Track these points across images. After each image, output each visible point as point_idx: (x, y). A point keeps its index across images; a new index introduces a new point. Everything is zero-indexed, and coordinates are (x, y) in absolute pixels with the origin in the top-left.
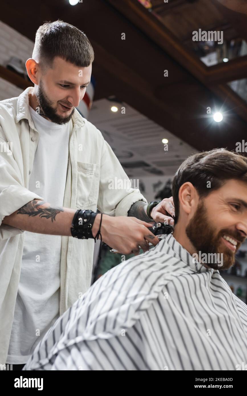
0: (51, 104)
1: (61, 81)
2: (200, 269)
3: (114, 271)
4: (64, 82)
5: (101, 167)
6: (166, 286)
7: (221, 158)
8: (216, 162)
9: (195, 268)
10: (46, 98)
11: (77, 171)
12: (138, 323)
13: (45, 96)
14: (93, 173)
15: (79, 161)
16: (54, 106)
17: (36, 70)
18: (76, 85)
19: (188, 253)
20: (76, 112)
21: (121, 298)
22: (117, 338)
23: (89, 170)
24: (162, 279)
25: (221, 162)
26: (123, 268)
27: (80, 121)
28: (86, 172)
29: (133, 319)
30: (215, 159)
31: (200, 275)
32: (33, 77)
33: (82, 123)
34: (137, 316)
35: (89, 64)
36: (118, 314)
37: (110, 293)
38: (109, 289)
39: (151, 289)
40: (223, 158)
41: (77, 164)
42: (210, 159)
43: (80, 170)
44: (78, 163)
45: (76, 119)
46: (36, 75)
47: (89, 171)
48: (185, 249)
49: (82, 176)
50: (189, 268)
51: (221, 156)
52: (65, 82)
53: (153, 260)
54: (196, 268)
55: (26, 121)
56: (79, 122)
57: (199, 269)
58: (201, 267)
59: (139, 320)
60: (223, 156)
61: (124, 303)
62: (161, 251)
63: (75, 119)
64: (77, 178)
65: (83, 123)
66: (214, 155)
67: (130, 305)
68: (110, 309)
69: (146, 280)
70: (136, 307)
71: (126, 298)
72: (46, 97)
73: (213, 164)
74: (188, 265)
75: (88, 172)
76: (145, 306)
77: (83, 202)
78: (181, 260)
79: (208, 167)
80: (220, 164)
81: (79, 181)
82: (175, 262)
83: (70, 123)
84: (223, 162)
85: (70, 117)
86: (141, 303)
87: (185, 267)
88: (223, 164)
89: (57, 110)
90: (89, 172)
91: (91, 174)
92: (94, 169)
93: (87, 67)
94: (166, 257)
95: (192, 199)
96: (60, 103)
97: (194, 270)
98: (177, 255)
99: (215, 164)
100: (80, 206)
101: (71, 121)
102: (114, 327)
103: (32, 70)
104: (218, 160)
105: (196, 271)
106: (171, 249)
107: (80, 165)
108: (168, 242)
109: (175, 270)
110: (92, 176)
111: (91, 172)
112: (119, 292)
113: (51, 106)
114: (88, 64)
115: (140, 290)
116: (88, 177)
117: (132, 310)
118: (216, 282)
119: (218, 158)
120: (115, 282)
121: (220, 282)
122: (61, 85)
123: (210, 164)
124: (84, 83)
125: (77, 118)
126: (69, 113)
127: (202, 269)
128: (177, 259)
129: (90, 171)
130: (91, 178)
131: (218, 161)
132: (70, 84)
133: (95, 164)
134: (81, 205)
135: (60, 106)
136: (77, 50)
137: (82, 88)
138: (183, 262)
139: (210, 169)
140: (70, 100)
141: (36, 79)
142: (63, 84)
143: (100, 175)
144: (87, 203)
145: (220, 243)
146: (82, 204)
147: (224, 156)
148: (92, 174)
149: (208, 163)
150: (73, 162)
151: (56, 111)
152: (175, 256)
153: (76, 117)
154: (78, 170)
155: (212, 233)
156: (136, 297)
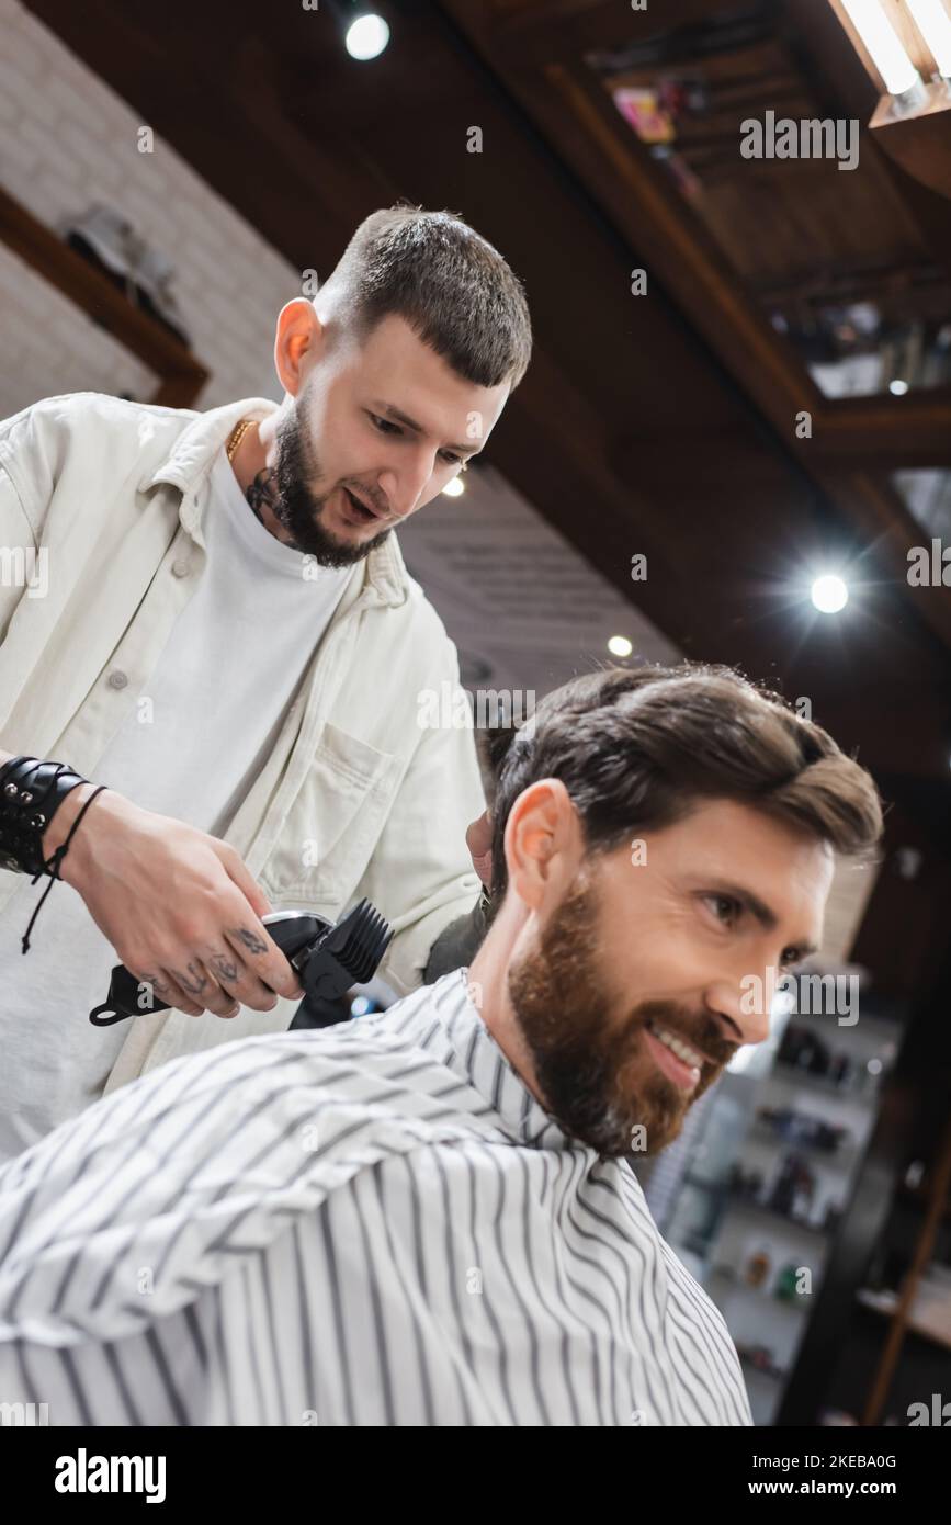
0: (312, 479)
1: (379, 404)
2: (540, 1135)
3: (173, 1074)
4: (387, 408)
5: (410, 771)
6: (376, 1168)
7: (699, 707)
8: (674, 720)
9: (519, 1125)
10: (306, 450)
11: (313, 755)
12: (209, 1298)
13: (305, 443)
14: (369, 787)
15: (330, 723)
16: (319, 488)
17: (306, 346)
18: (428, 437)
19: (506, 1061)
20: (393, 542)
21: (164, 1185)
22: (110, 1350)
23: (356, 769)
24: (363, 1136)
25: (695, 722)
26: (210, 1067)
27: (391, 583)
28: (345, 770)
29: (185, 1283)
30: (676, 703)
31: (531, 1155)
32: (288, 366)
33: (397, 593)
34: (206, 1272)
35: (497, 381)
36: (124, 1252)
37: (129, 1157)
38: (130, 1143)
39: (303, 1169)
40: (708, 706)
41: (322, 730)
42: (657, 704)
43: (325, 754)
44: (327, 728)
45: (382, 573)
46: (300, 362)
47: (355, 772)
48: (494, 1042)
49: (320, 780)
50: (493, 1117)
51: (700, 696)
52: (392, 411)
53: (352, 1056)
54: (525, 1126)
55: (174, 494)
56: (385, 585)
57: (533, 1131)
58: (546, 1128)
59: (216, 1289)
60: (707, 701)
61: (168, 1207)
62: (399, 1031)
63: (379, 569)
64: (302, 780)
65: (401, 592)
66: (674, 689)
67: (189, 1221)
68: (105, 1225)
69: (292, 1129)
70: (213, 1233)
71: (183, 1191)
72: (309, 444)
73: (665, 723)
74: (495, 1107)
75: (351, 773)
76: (251, 1233)
77: (288, 875)
78: (471, 1083)
79: (643, 731)
80: (691, 728)
81: (302, 794)
82: (443, 1084)
83: (353, 572)
84: (702, 725)
85: (364, 550)
86: (238, 1219)
87: (478, 1113)
88: (701, 732)
89: (321, 509)
90: (355, 776)
91: (357, 786)
92: (378, 772)
93: (487, 386)
94: (415, 1056)
95: (557, 851)
96: (347, 487)
97: (516, 1133)
98: (461, 1060)
99: (669, 726)
100: (268, 882)
101: (360, 566)
102: (97, 1302)
103: (297, 342)
104: (686, 712)
105: (521, 1141)
106: (442, 1032)
107: (329, 736)
108: (438, 1005)
109: (431, 1117)
110: (361, 795)
111: (360, 778)
112: (163, 1162)
113: (311, 484)
114: (493, 377)
115: (254, 1164)
116: (345, 792)
117: (192, 1243)
118: (598, 1197)
119: (687, 703)
120: (160, 1117)
121: (616, 1201)
122: (373, 417)
123: (653, 723)
124: (459, 441)
125: (385, 569)
126: (364, 536)
127: (547, 1136)
128: (453, 1076)
129: (358, 774)
130: (352, 799)
131: (685, 718)
132: (407, 427)
133: (386, 755)
134: (276, 884)
135: (340, 495)
136: (473, 313)
137: (443, 460)
138: (479, 1092)
139: (647, 741)
140: (388, 484)
141: (295, 375)
142: (382, 415)
143: (391, 803)
144: (304, 887)
145: (635, 1050)
146: (283, 881)
147: (712, 699)
148: (364, 789)
149: (643, 716)
150: (313, 719)
151: (318, 508)
152: (449, 1061)
153: (383, 565)
154: (317, 752)
155: (601, 1008)
156: (222, 1192)
